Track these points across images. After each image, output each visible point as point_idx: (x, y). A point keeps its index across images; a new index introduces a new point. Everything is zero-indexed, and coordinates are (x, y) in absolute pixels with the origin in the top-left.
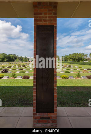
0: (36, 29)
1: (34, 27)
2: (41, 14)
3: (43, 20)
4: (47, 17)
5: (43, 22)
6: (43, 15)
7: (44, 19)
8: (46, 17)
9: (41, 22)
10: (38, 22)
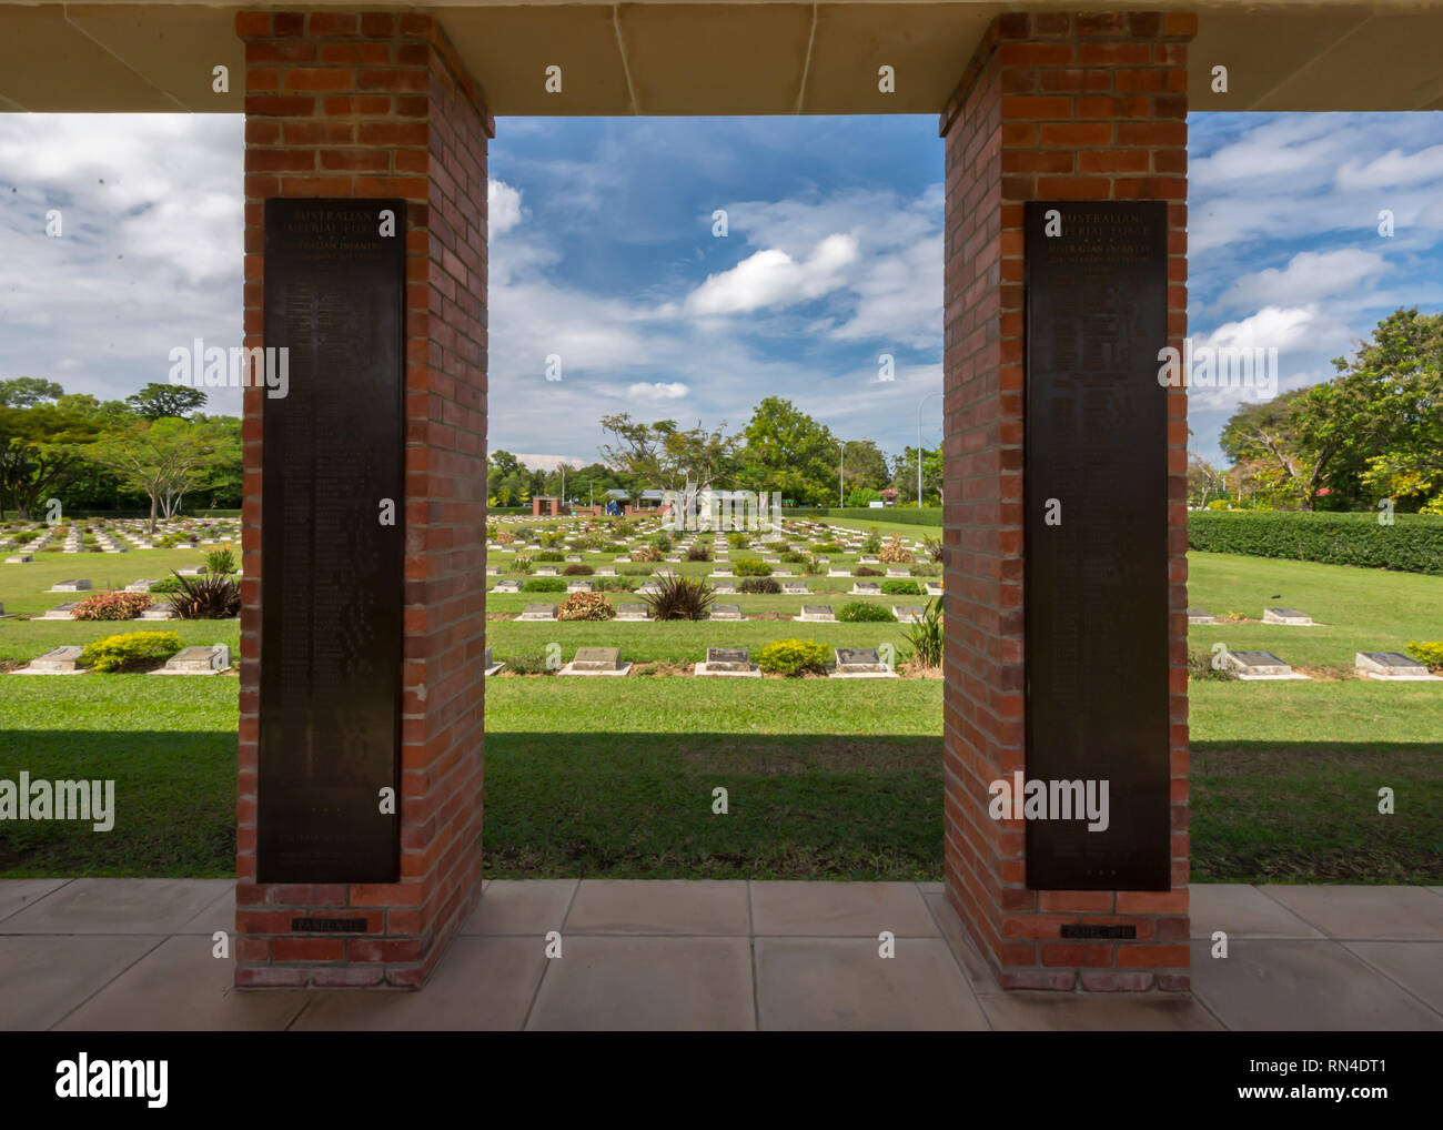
0: (260, 226)
1: (250, 210)
2: (304, 106)
3: (318, 159)
4: (350, 129)
5: (320, 171)
6: (319, 116)
7: (329, 146)
8: (343, 135)
9: (305, 175)
10: (279, 175)
